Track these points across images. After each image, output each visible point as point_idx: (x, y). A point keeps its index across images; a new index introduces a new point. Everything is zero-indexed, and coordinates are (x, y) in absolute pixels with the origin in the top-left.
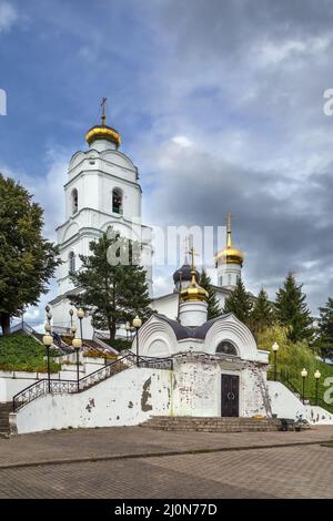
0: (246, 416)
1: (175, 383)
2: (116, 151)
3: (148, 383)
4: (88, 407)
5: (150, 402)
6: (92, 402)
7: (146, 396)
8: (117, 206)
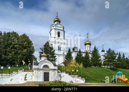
0: (51, 81)
1: (33, 74)
2: (59, 24)
3: (26, 75)
4: (11, 80)
5: (26, 79)
6: (12, 79)
7: (26, 77)
8: (59, 36)
